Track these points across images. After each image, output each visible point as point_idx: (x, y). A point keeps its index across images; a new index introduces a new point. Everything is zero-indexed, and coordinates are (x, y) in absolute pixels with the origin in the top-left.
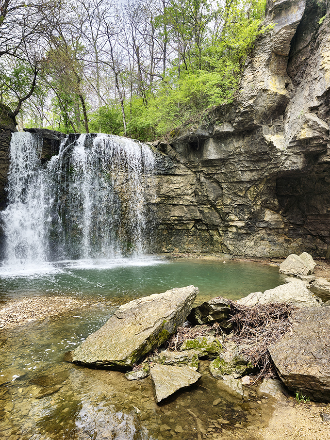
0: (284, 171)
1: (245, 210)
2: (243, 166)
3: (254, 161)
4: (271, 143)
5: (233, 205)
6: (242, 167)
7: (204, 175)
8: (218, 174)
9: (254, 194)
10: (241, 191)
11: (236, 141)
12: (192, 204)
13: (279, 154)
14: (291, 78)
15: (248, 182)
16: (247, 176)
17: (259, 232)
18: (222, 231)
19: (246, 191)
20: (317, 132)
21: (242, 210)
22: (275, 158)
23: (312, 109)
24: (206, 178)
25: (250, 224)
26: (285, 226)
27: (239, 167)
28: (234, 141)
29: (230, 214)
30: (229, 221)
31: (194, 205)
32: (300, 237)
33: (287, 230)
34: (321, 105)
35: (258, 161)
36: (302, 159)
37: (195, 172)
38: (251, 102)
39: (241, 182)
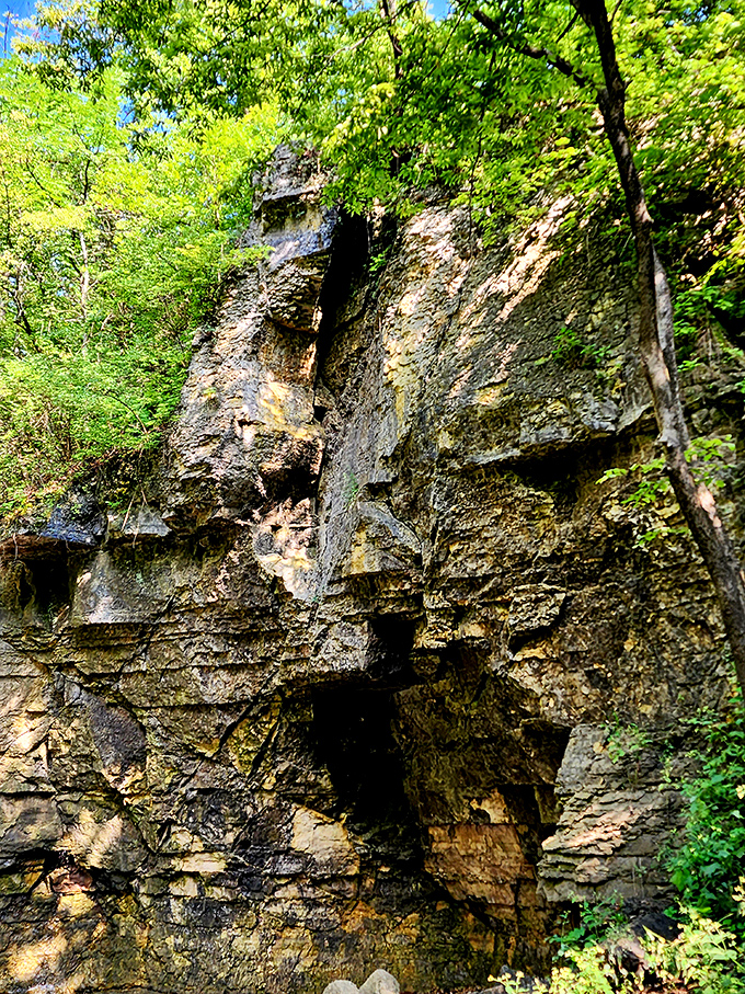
0: (321, 674)
1: (225, 809)
2: (203, 650)
3: (235, 637)
4: (277, 582)
5: (183, 790)
6: (204, 655)
7: (81, 680)
8: (130, 675)
9: (249, 753)
10: (204, 738)
11: (179, 568)
12: (33, 788)
13: (304, 617)
14: (332, 392)
15: (224, 708)
16: (219, 688)
17: (278, 894)
18: (148, 895)
19: (223, 741)
20: (392, 558)
21: (211, 812)
22: (294, 629)
23: (376, 491)
24: (88, 690)
25: (242, 865)
26: (361, 868)
27: (192, 654)
28: (174, 565)
29: (173, 829)
30: (172, 856)
31: (46, 795)
32: (414, 911)
33: (369, 883)
34: (395, 480)
35: (247, 638)
36: (366, 637)
37: (46, 668)
38: (204, 452)
39: (202, 707)
